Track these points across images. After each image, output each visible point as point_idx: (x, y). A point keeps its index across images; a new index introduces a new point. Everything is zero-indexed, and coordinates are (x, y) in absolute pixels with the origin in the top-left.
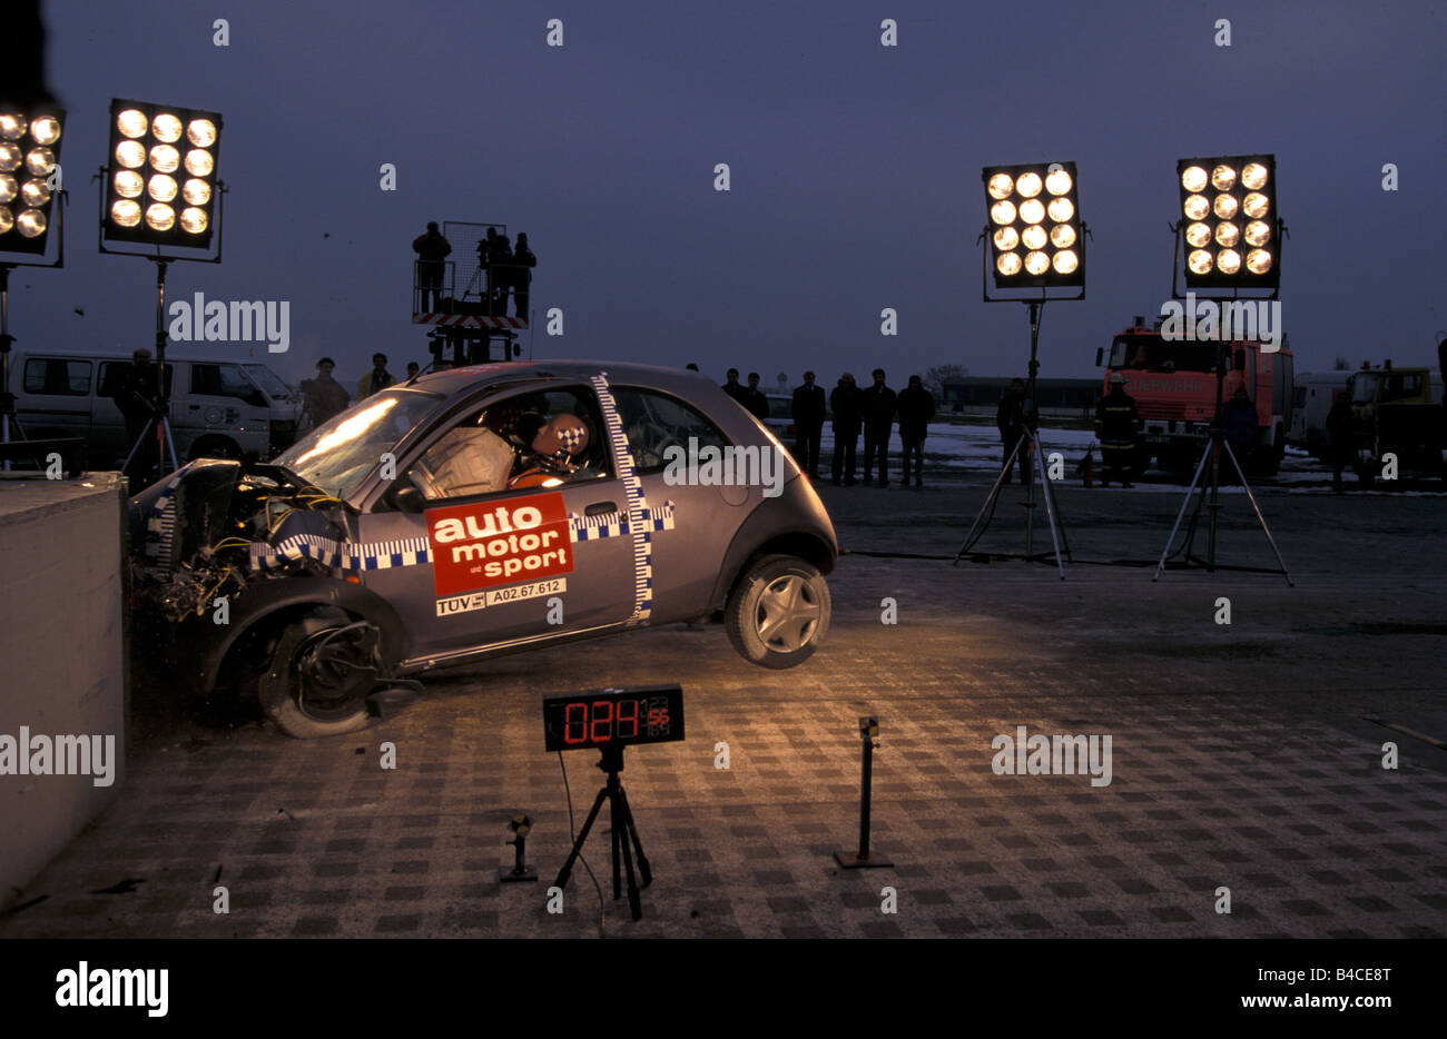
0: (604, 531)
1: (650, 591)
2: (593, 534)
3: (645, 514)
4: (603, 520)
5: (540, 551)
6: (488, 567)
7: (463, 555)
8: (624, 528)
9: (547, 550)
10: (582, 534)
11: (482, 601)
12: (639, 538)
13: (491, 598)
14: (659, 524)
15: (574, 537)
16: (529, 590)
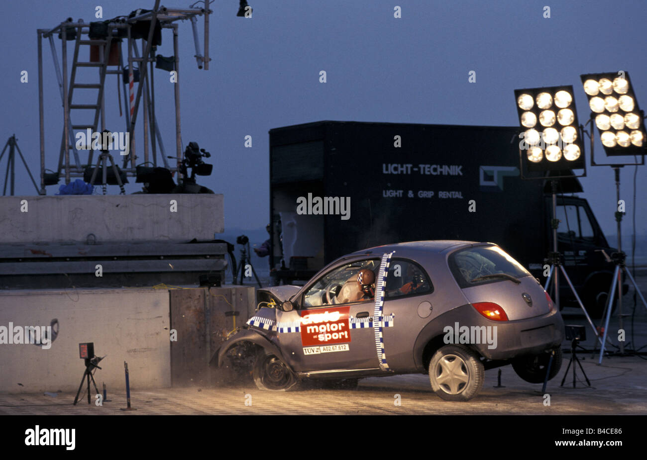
0: (362, 325)
1: (384, 355)
2: (358, 326)
3: (381, 319)
4: (362, 320)
5: (338, 331)
6: (319, 336)
7: (311, 330)
8: (371, 324)
9: (341, 331)
10: (354, 325)
11: (319, 350)
12: (377, 330)
13: (322, 350)
14: (387, 324)
15: (351, 327)
16: (335, 348)
